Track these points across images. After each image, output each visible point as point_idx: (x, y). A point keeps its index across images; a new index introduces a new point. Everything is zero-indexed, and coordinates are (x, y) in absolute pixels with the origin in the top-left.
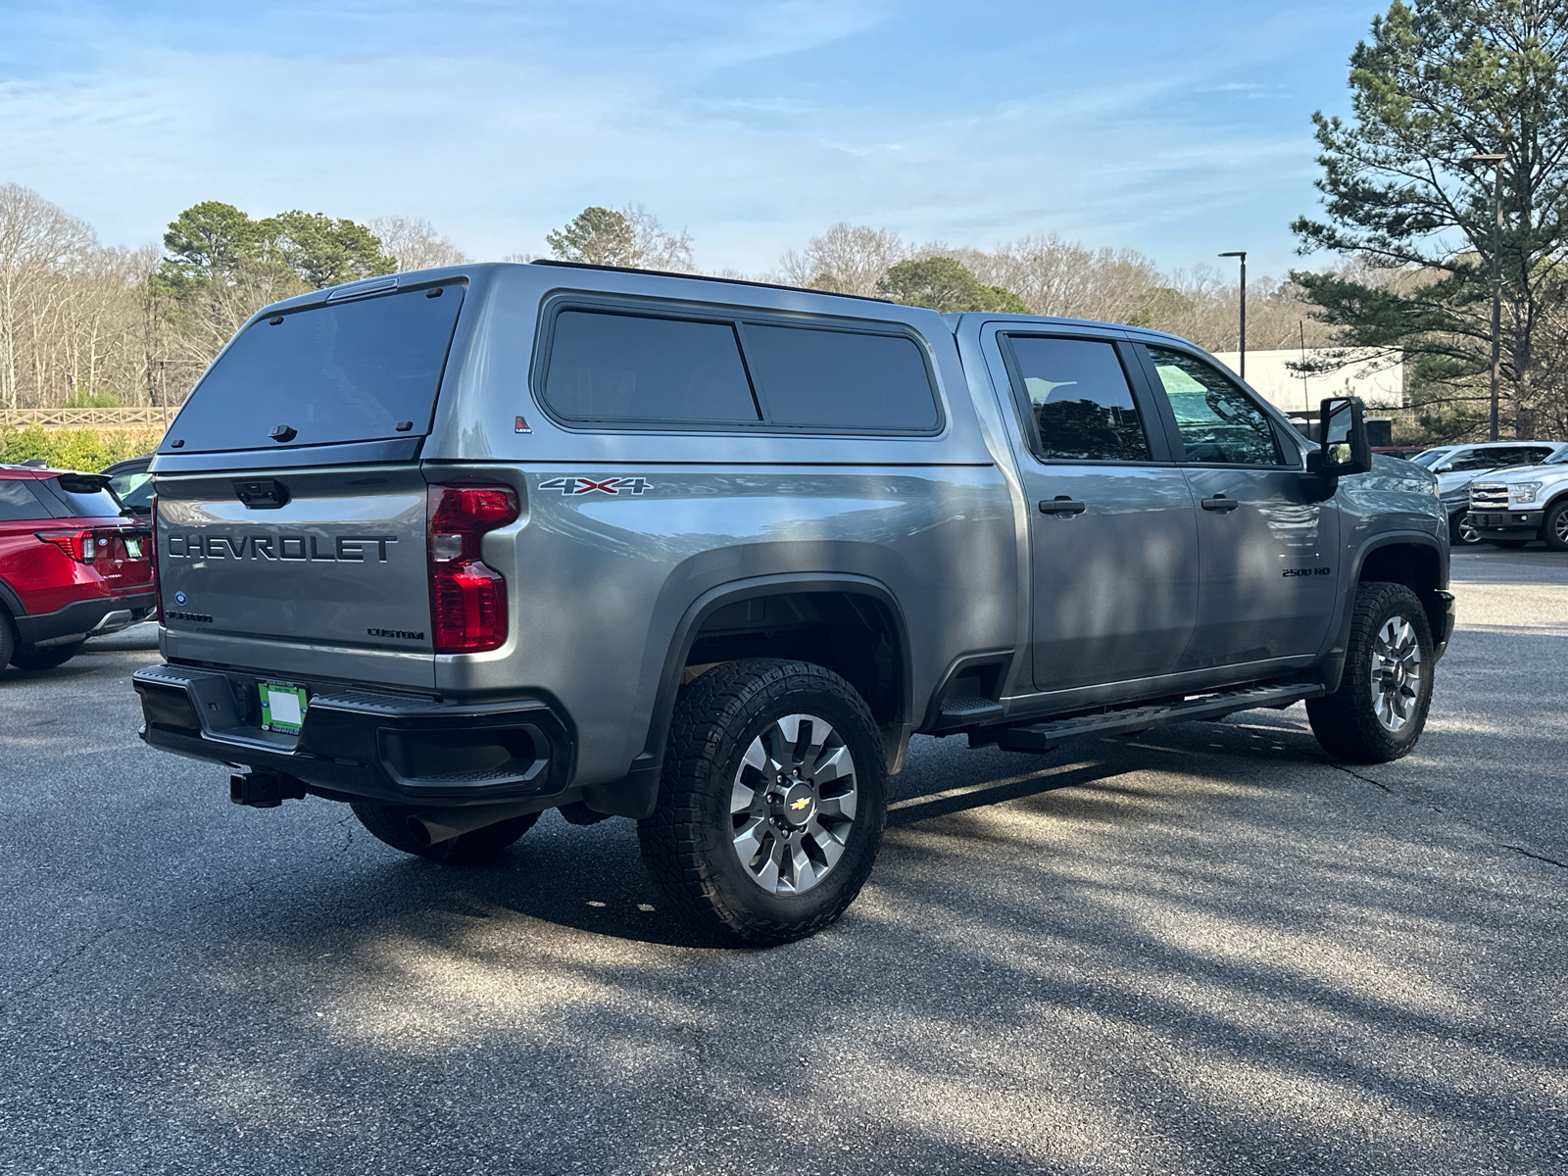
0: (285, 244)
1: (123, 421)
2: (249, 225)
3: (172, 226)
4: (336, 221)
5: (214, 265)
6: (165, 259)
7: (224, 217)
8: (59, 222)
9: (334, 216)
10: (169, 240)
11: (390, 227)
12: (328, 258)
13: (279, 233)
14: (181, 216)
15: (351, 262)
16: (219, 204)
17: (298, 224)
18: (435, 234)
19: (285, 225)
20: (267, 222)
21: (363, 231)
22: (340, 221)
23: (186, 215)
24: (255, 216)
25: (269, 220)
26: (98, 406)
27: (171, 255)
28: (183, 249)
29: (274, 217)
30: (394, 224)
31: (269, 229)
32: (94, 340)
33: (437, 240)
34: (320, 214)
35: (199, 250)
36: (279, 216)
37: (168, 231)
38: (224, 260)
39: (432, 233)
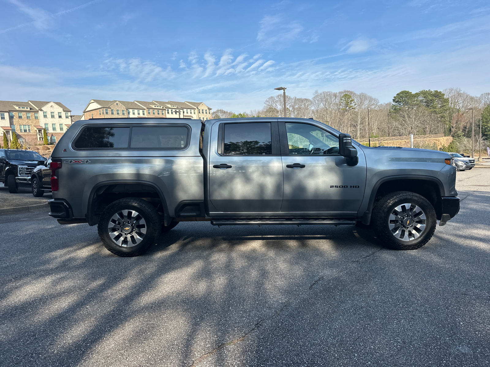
0: (420, 98)
1: (376, 141)
2: (412, 95)
3: (394, 97)
4: (433, 91)
5: (403, 105)
6: (393, 105)
7: (406, 94)
8: (371, 99)
9: (433, 90)
10: (394, 100)
11: (449, 91)
12: (430, 100)
13: (419, 96)
14: (397, 95)
15: (436, 100)
16: (405, 91)
17: (424, 93)
18: (461, 91)
19: (421, 94)
20: (416, 94)
21: (440, 92)
22: (434, 91)
23: (398, 94)
24: (414, 93)
25: (417, 93)
26: (375, 137)
27: (394, 104)
28: (396, 102)
29: (418, 92)
30: (450, 90)
31: (417, 95)
32: (376, 124)
33: (462, 92)
34: (429, 90)
35: (400, 102)
36: (419, 92)
37: (394, 98)
38: (406, 103)
39: (460, 90)
